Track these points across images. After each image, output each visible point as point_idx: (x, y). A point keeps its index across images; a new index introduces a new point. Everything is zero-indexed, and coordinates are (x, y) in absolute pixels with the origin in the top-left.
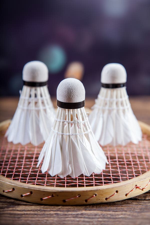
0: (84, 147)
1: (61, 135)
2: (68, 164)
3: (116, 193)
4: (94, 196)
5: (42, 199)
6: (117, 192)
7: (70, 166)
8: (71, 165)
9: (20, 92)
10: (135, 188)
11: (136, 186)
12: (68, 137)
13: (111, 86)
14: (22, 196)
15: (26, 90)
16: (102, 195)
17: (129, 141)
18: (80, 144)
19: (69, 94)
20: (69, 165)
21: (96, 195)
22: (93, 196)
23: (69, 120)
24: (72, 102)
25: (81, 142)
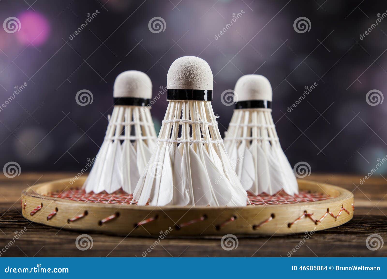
0: (212, 163)
1: (172, 143)
2: (183, 187)
3: (271, 219)
4: (233, 219)
5: (136, 225)
6: (273, 216)
7: (186, 193)
8: (188, 190)
9: (109, 117)
10: (304, 216)
11: (305, 213)
12: (185, 145)
13: (249, 105)
14: (100, 223)
15: (118, 111)
16: (246, 218)
17: (280, 189)
18: (205, 157)
19: (187, 75)
20: (185, 190)
21: (235, 217)
22: (229, 220)
23: (186, 118)
24: (192, 89)
25: (206, 155)
